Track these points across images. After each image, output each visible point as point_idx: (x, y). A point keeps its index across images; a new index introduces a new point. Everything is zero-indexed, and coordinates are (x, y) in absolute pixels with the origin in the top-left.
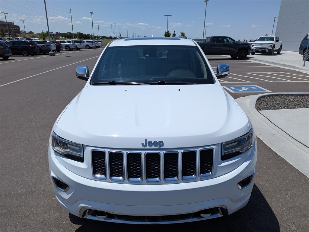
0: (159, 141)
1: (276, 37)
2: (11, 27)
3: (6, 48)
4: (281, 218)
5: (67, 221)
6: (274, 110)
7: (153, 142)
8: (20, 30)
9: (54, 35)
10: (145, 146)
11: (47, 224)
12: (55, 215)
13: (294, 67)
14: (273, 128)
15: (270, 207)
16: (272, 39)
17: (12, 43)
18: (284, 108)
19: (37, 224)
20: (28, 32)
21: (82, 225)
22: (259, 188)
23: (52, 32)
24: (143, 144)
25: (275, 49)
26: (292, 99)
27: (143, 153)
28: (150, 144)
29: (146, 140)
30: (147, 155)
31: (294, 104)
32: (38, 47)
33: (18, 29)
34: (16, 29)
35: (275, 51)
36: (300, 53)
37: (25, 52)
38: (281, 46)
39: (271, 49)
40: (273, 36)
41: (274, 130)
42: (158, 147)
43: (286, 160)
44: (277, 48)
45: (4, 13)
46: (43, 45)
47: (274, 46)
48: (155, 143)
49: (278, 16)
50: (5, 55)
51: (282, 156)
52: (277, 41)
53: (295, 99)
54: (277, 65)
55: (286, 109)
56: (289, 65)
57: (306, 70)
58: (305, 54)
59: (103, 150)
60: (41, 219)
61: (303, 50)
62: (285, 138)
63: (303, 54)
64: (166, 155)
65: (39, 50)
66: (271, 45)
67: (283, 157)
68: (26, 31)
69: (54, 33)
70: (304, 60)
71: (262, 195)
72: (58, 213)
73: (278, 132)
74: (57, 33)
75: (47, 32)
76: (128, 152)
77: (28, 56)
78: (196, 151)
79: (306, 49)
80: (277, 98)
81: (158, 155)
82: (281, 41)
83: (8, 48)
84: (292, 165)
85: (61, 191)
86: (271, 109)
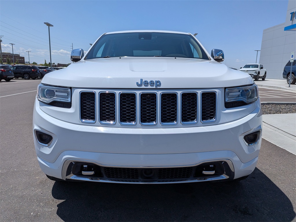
0: (156, 81)
1: (260, 65)
2: (17, 58)
3: (9, 71)
4: (292, 196)
5: (49, 196)
6: (267, 115)
7: (149, 82)
8: (25, 60)
9: (56, 66)
10: (141, 85)
11: (26, 199)
12: (36, 192)
13: (280, 88)
14: (268, 127)
15: (277, 187)
16: (257, 66)
17: (15, 68)
18: (277, 113)
19: (14, 199)
20: (32, 63)
21: (65, 200)
22: (262, 172)
23: (54, 64)
24: (137, 83)
25: (260, 76)
26: (283, 107)
27: (138, 93)
28: (146, 83)
29: (142, 80)
30: (143, 96)
31: (286, 110)
32: (39, 71)
33: (23, 60)
34: (21, 59)
35: (260, 77)
36: (284, 77)
37: (26, 76)
38: (266, 73)
39: (256, 76)
40: (258, 64)
41: (270, 128)
42: (155, 86)
43: (287, 150)
44: (262, 75)
45: (11, 44)
46: (45, 70)
47: (259, 73)
48: (152, 83)
49: (260, 50)
50: (8, 77)
51: (281, 148)
52: (262, 68)
53: (286, 107)
54: (263, 87)
55: (278, 113)
56: (275, 87)
57: (292, 90)
58: (289, 78)
59: (94, 91)
60: (19, 194)
61: (286, 75)
62: (282, 134)
63: (287, 78)
64: (163, 96)
65: (40, 74)
66: (256, 72)
67: (283, 148)
68: (30, 62)
69: (56, 64)
70: (288, 84)
71: (267, 177)
72: (40, 190)
73: (274, 130)
74: (58, 64)
75: (49, 63)
76: (120, 92)
77: (29, 79)
78: (197, 93)
79: (289, 73)
80: (268, 106)
81: (154, 96)
82: (265, 68)
83: (11, 71)
84: (294, 154)
85: (43, 147)
86: (264, 114)
